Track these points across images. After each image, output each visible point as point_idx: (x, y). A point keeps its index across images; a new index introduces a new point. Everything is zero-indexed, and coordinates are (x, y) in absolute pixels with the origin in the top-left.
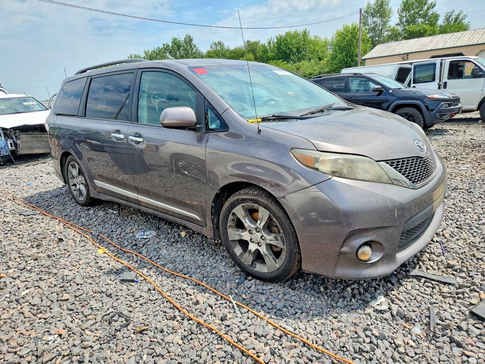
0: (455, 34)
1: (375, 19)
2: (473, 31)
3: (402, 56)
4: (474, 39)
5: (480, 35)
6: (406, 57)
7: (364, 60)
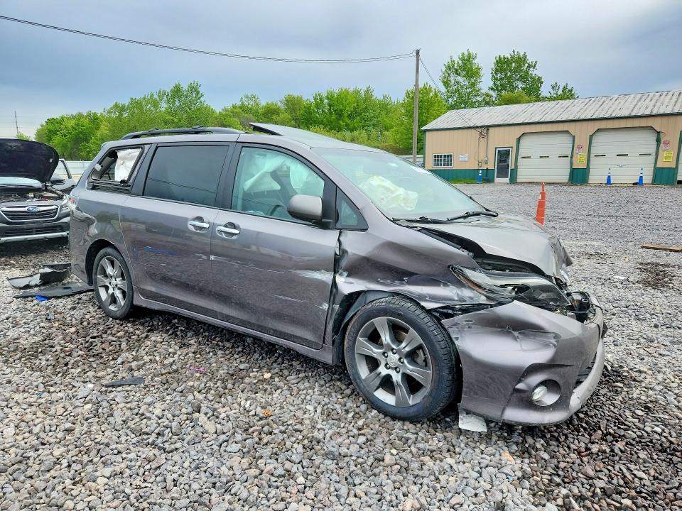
0: (561, 102)
1: (460, 79)
2: (587, 100)
3: (479, 130)
4: (588, 110)
5: (598, 106)
6: (485, 131)
7: (425, 131)
